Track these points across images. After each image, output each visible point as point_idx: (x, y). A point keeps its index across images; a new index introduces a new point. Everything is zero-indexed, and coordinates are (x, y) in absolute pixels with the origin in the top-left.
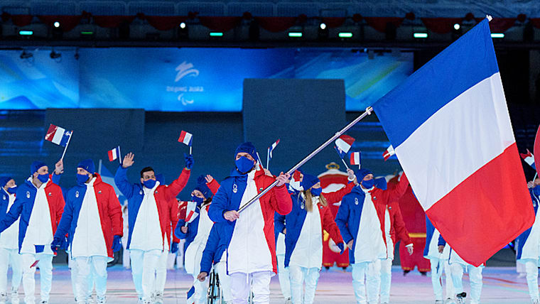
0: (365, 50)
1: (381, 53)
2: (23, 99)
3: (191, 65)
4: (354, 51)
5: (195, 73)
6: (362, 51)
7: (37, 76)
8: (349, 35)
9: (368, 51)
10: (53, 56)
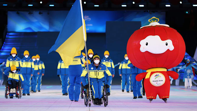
0: (149, 11)
1: (154, 12)
2: (29, 28)
3: (88, 17)
4: (145, 11)
5: (89, 19)
6: (147, 11)
7: (35, 20)
8: (143, 6)
9: (149, 12)
10: (40, 13)
